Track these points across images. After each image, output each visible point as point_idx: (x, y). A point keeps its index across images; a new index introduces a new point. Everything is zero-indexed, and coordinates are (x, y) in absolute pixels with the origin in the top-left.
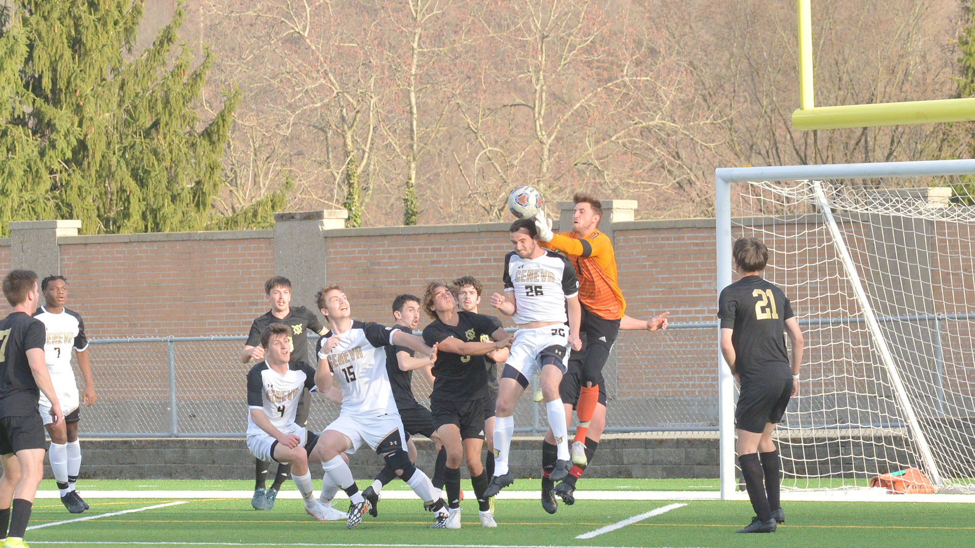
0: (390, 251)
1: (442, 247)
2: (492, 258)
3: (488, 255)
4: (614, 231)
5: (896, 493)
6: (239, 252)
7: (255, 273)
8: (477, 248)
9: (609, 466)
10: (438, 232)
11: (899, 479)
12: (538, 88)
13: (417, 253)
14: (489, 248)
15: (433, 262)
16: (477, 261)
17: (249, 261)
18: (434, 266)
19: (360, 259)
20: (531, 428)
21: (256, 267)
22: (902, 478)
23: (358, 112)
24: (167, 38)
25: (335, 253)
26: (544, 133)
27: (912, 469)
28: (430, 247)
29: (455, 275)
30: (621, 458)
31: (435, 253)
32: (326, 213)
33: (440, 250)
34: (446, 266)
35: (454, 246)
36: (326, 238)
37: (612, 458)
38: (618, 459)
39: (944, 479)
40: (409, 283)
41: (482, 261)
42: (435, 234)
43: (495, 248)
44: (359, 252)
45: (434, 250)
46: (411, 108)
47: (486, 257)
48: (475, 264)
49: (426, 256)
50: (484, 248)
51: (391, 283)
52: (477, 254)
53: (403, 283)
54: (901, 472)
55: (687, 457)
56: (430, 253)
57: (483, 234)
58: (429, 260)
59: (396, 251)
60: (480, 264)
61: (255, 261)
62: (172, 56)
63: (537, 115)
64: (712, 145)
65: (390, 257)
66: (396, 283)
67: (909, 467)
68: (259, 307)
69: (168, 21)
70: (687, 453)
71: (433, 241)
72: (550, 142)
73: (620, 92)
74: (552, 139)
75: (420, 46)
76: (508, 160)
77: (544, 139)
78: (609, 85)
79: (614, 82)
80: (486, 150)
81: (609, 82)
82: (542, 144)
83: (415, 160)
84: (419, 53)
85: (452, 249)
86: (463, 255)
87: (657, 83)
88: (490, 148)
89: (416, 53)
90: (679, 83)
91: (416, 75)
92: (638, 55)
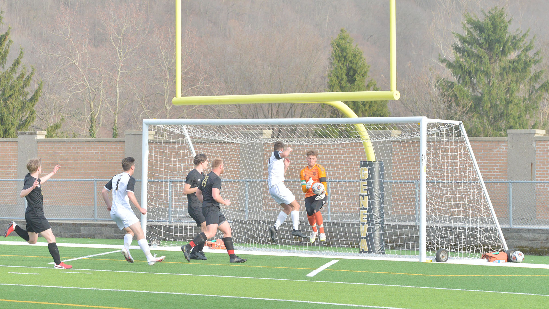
0: (61, 148)
2: (99, 152)
5: (212, 249)
6: (5, 146)
7: (10, 155)
8: (94, 148)
9: (120, 234)
11: (214, 243)
12: (166, 88)
13: (72, 149)
14: (99, 148)
15: (77, 153)
16: (94, 153)
17: (9, 150)
19: (50, 150)
20: (94, 219)
21: (11, 152)
23: (95, 95)
24: (17, 63)
25: (41, 148)
26: (168, 105)
28: (76, 147)
29: (85, 158)
32: (38, 132)
33: (80, 148)
34: (82, 154)
36: (37, 142)
40: (68, 160)
42: (78, 142)
43: (101, 148)
44: (50, 148)
45: (77, 148)
46: (117, 94)
49: (75, 150)
50: (96, 148)
51: (62, 160)
52: (94, 150)
53: (66, 160)
54: (215, 241)
56: (76, 149)
57: (96, 143)
58: (76, 152)
59: (64, 148)
61: (11, 150)
62: (19, 70)
63: (165, 98)
64: (232, 112)
65: (61, 150)
66: (63, 160)
67: (218, 239)
68: (12, 168)
69: (17, 56)
71: (77, 144)
72: (169, 109)
73: (197, 90)
74: (171, 107)
75: (121, 70)
76: (153, 115)
77: (168, 108)
78: (193, 87)
79: (195, 86)
80: (145, 111)
81: (193, 86)
82: (167, 109)
83: (117, 114)
84: (121, 73)
85: (85, 148)
86: (89, 151)
87: (212, 87)
88: (146, 110)
89: (119, 73)
90: (220, 88)
91: (119, 81)
92: (205, 76)
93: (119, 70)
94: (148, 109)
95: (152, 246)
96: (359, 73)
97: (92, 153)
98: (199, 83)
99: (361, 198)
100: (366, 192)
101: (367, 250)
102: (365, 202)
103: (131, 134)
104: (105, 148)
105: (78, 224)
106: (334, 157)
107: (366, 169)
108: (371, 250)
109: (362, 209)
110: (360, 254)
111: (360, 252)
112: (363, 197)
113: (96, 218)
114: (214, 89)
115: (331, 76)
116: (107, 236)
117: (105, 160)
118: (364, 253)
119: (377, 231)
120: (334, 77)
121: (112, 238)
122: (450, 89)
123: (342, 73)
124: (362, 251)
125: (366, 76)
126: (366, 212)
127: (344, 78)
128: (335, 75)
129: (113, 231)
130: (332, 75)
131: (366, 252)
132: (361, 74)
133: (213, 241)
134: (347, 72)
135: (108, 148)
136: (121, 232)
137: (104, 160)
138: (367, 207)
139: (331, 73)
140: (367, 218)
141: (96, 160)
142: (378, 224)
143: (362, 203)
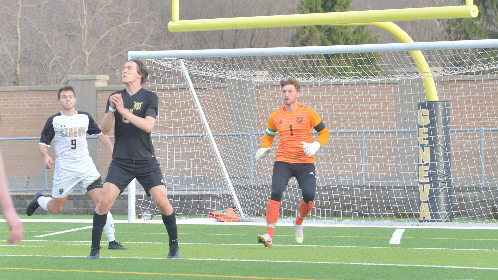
1: (9, 98)
2: (34, 104)
3: (32, 103)
4: (97, 91)
5: (220, 221)
8: (27, 99)
9: (82, 208)
10: (7, 90)
12: (83, 27)
14: (33, 99)
15: (4, 106)
16: (26, 106)
18: (4, 108)
22: (224, 213)
26: (86, 49)
27: (229, 208)
28: (2, 98)
29: (15, 112)
30: (88, 204)
31: (5, 101)
33: (7, 100)
34: (10, 108)
35: (15, 98)
37: (83, 204)
38: (86, 205)
39: (246, 215)
41: (29, 106)
42: (5, 91)
43: (36, 99)
45: (4, 100)
46: (18, 36)
47: (31, 104)
48: (25, 107)
50: (30, 99)
52: (27, 102)
54: (224, 210)
55: (122, 204)
56: (2, 101)
57: (30, 92)
58: (2, 105)
60: (28, 107)
63: (82, 40)
67: (227, 208)
70: (122, 202)
71: (4, 95)
72: (89, 54)
73: (125, 29)
74: (90, 52)
75: (22, 4)
76: (67, 63)
77: (86, 53)
78: (120, 26)
79: (122, 24)
80: (56, 58)
81: (119, 24)
82: (85, 55)
83: (19, 62)
84: (22, 7)
85: (14, 99)
86: (19, 103)
87: (144, 25)
88: (58, 57)
89: (20, 7)
90: (156, 25)
91: (20, 19)
92: (135, 11)
93: (20, 4)
94: (61, 55)
95: (143, 219)
96: (339, 3)
97: (23, 106)
98: (126, 19)
99: (421, 149)
100: (427, 142)
101: (430, 218)
102: (425, 155)
103: (77, 80)
104: (42, 99)
105: (24, 196)
106: (382, 96)
107: (427, 112)
108: (435, 218)
109: (421, 165)
110: (420, 224)
111: (420, 221)
112: (423, 149)
113: (46, 188)
114: (148, 27)
115: (302, 9)
116: (64, 211)
117: (43, 115)
118: (426, 222)
119: (442, 192)
120: (306, 9)
121: (71, 213)
122: (458, 23)
123: (317, 4)
124: (422, 219)
125: (349, 7)
126: (427, 168)
127: (319, 10)
128: (308, 6)
129: (72, 205)
130: (303, 7)
131: (428, 221)
132: (342, 6)
133: (222, 211)
134: (323, 3)
135: (46, 99)
136: (83, 206)
137: (40, 115)
138: (428, 161)
139: (303, 4)
140: (429, 176)
141: (30, 115)
142: (444, 184)
143: (421, 157)
